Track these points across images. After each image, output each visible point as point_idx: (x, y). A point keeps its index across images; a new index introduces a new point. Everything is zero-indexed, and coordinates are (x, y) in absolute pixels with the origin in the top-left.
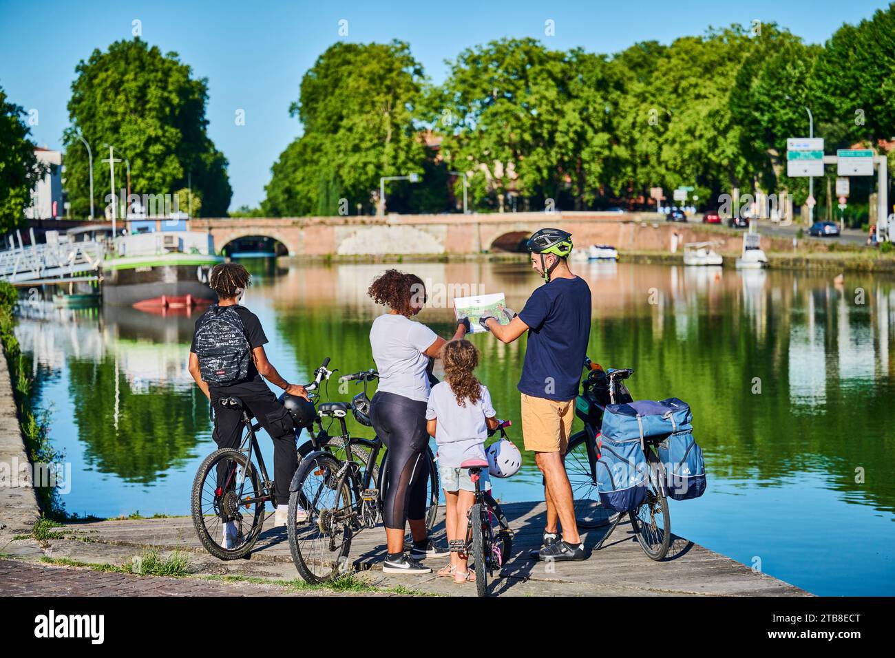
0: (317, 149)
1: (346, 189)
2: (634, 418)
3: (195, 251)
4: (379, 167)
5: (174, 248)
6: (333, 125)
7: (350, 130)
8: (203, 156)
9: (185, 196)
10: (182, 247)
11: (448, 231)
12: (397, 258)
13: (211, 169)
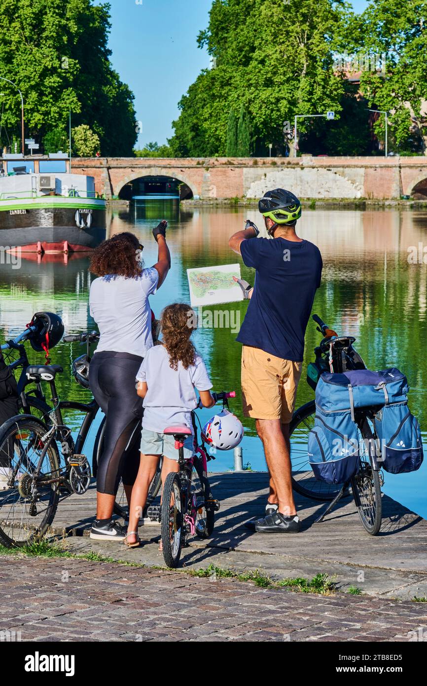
0: (226, 83)
1: (256, 127)
2: (345, 388)
3: (73, 193)
4: (293, 103)
5: (51, 190)
6: (245, 56)
7: (262, 62)
8: (106, 89)
9: (83, 131)
10: (60, 190)
11: (366, 175)
12: (310, 203)
13: (114, 103)
